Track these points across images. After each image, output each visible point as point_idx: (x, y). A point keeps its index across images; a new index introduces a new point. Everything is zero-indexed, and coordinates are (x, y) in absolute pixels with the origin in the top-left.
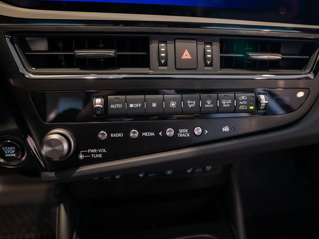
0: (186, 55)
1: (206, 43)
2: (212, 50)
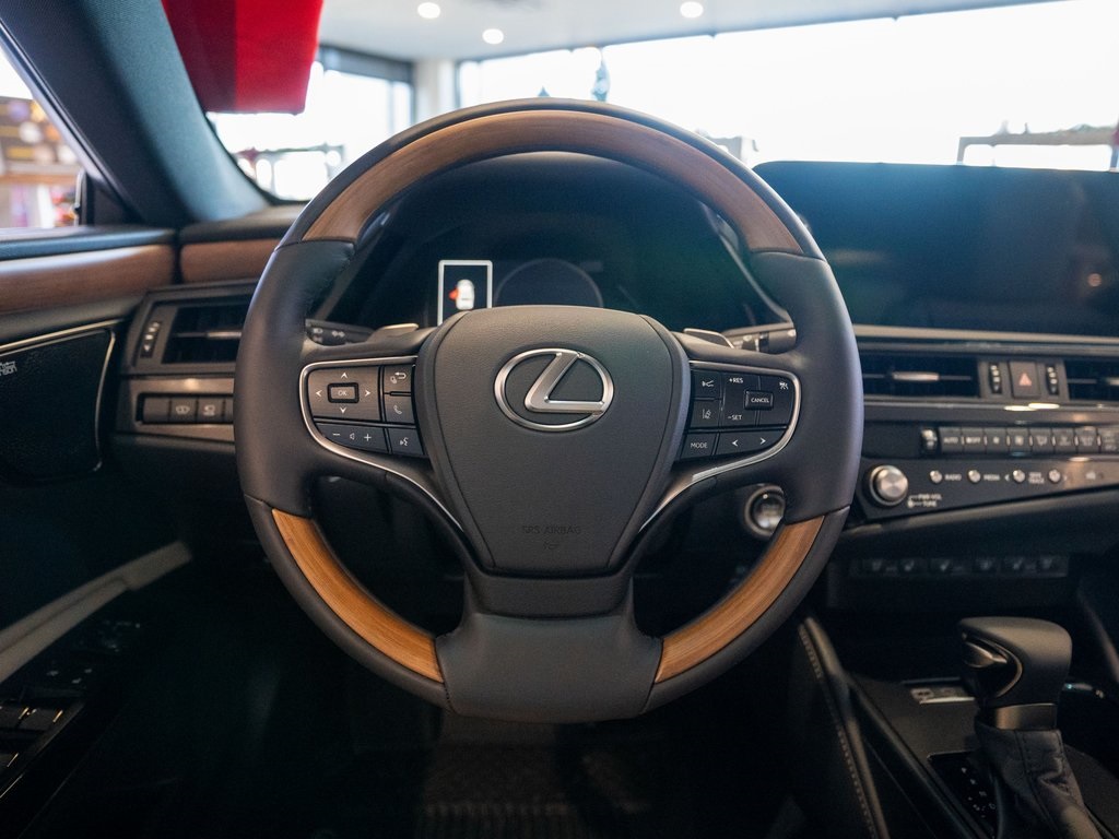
0: (1025, 381)
1: (1048, 366)
2: (1057, 375)
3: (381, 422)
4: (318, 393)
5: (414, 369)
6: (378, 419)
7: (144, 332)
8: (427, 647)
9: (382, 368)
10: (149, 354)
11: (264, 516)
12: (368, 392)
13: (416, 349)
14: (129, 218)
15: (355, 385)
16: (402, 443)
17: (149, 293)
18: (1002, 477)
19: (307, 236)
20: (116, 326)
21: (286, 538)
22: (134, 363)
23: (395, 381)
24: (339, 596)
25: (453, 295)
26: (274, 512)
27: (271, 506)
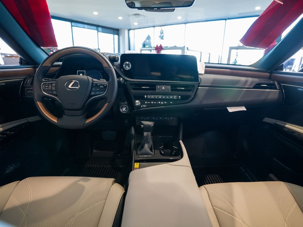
0: (163, 88)
2: (169, 87)
3: (51, 90)
4: (44, 86)
7: (28, 80)
8: (56, 119)
9: (52, 83)
10: (28, 84)
12: (50, 86)
13: (56, 81)
14: (27, 63)
15: (48, 85)
16: (54, 93)
17: (29, 75)
18: (157, 103)
19: (42, 66)
20: (23, 80)
21: (39, 105)
22: (26, 85)
24: (45, 112)
26: (37, 102)
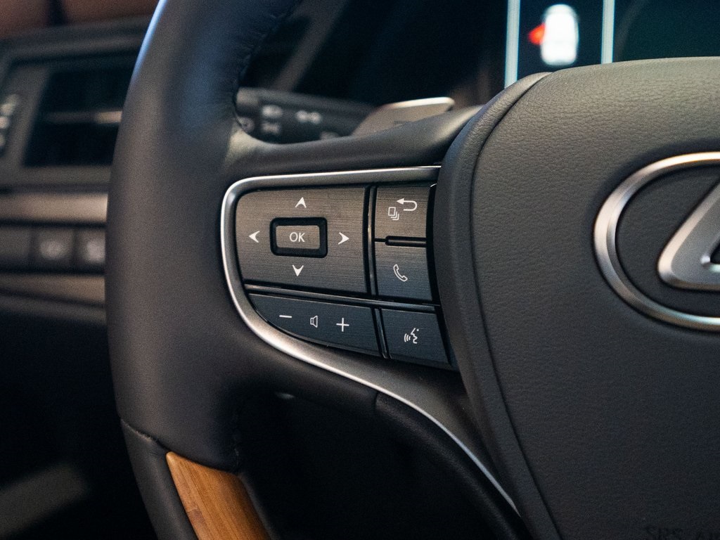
3: (367, 295)
4: (253, 237)
5: (433, 191)
6: (362, 289)
9: (371, 189)
11: (153, 464)
12: (344, 238)
13: (439, 153)
15: (321, 222)
16: (407, 338)
21: (190, 509)
23: (396, 217)
25: (537, 34)
26: (170, 458)
27: (164, 447)
